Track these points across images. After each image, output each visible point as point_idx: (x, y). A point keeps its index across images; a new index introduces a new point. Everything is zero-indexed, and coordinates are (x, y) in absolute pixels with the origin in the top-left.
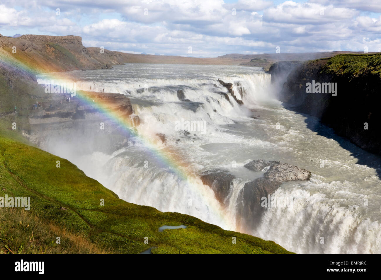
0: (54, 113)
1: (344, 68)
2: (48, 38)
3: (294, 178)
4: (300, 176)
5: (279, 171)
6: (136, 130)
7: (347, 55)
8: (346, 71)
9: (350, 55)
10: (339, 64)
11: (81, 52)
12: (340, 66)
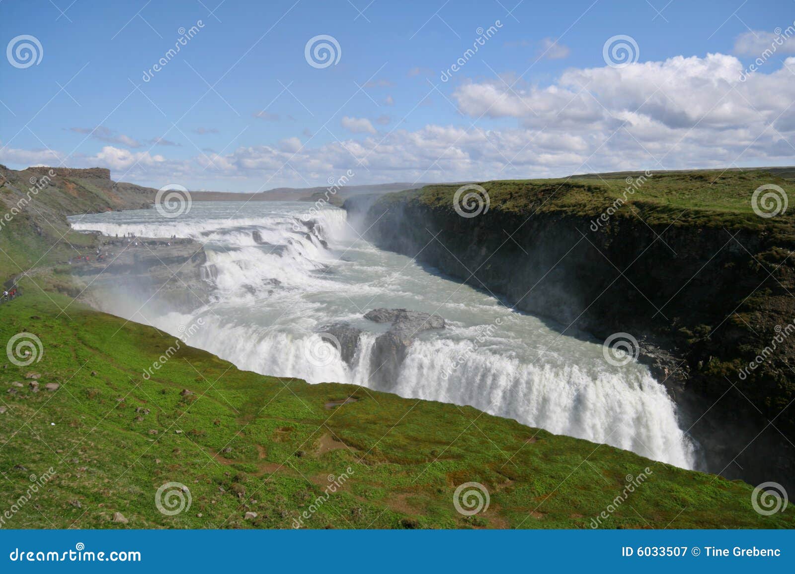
0: (105, 266)
1: (439, 199)
2: (66, 172)
3: (428, 326)
4: (435, 324)
5: (410, 320)
6: (214, 282)
7: (439, 186)
8: (441, 203)
9: (442, 186)
10: (431, 196)
11: (111, 188)
12: (434, 198)
